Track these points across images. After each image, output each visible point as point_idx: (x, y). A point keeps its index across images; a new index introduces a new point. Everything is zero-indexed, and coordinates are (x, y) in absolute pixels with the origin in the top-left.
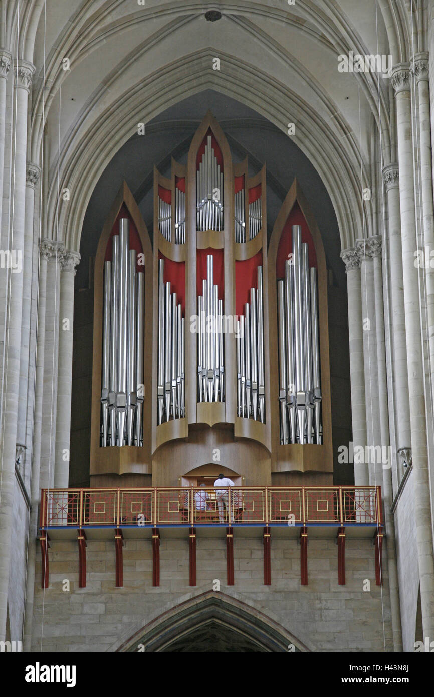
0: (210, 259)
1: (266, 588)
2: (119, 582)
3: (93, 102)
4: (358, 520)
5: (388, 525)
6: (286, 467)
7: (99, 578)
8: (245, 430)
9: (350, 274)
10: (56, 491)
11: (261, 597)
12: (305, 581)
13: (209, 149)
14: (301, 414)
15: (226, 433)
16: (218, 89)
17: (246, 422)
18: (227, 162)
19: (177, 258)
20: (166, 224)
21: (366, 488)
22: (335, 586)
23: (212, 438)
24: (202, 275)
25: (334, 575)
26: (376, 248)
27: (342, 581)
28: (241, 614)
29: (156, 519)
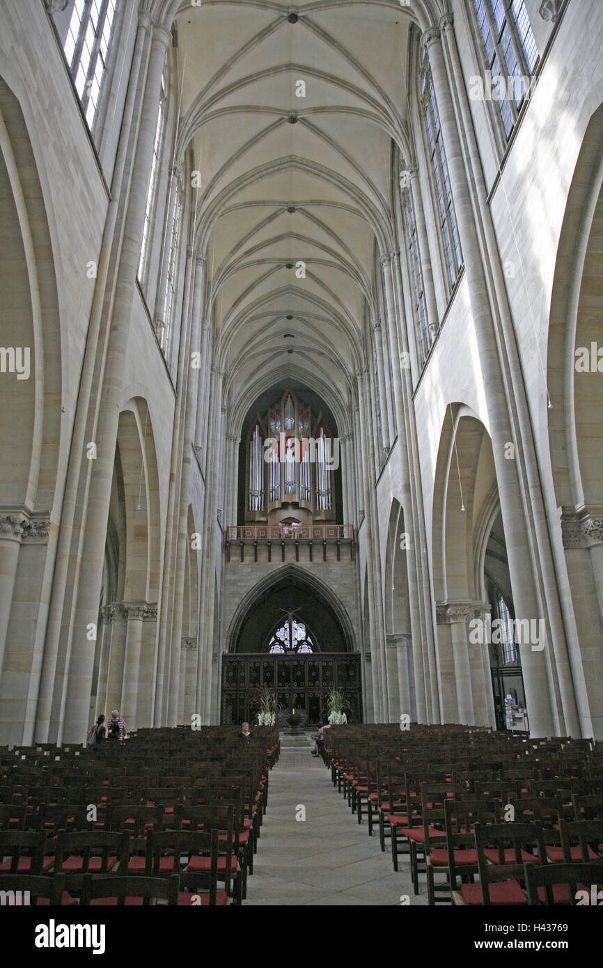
1: (311, 563)
2: (256, 560)
3: (246, 383)
4: (346, 537)
5: (356, 539)
6: (318, 518)
7: (248, 559)
8: (303, 505)
9: (342, 446)
10: (232, 527)
11: (308, 566)
12: (325, 559)
13: (289, 399)
14: (324, 499)
15: (296, 505)
16: (291, 377)
17: (303, 501)
18: (296, 404)
20: (273, 427)
21: (348, 526)
22: (336, 561)
23: (290, 508)
25: (336, 557)
27: (339, 560)
28: (302, 572)
29: (269, 537)
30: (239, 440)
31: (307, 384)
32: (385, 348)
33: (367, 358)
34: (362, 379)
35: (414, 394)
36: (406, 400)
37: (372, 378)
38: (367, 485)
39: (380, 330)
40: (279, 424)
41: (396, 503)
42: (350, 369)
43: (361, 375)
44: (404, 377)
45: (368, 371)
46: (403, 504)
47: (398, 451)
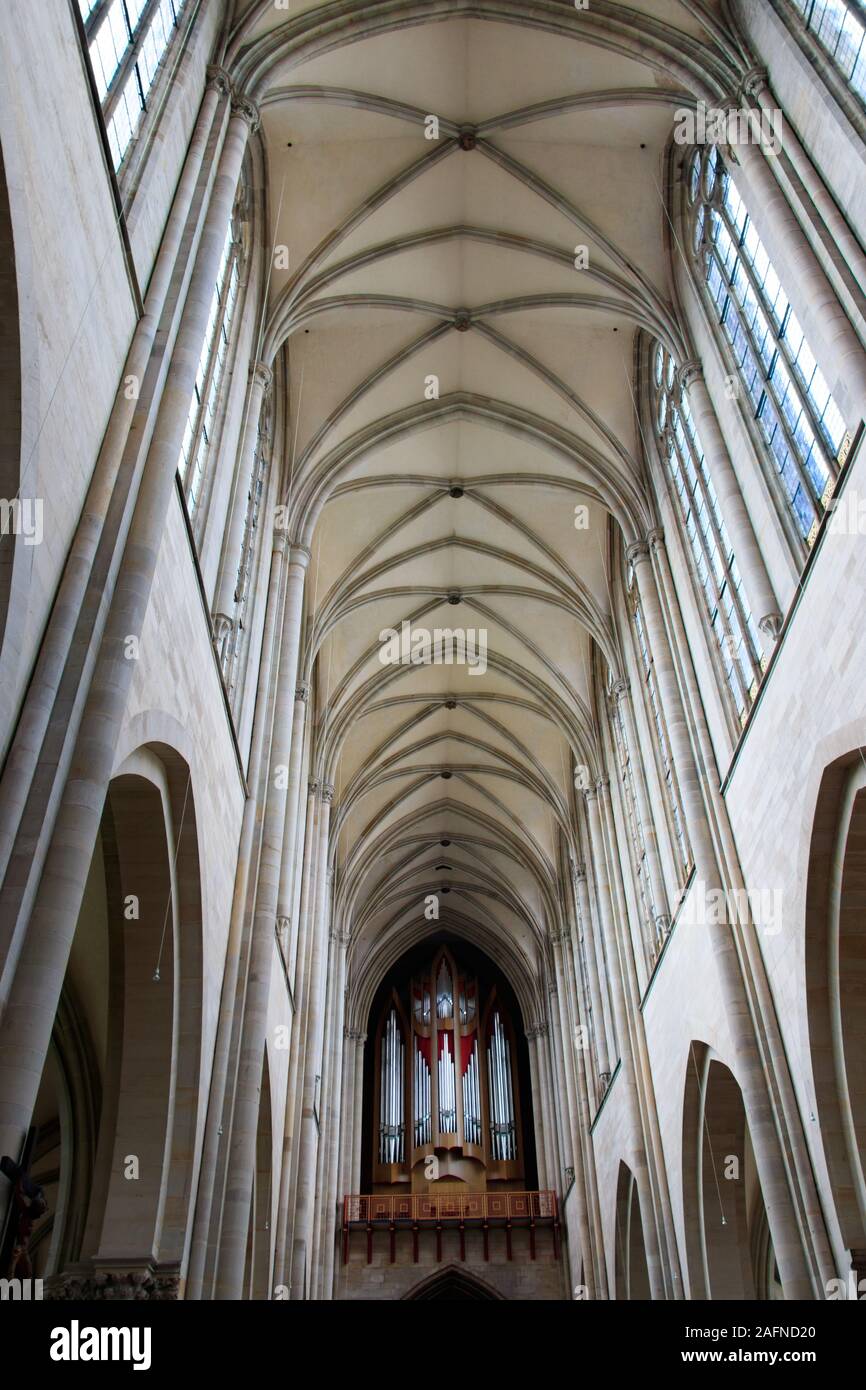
0: (446, 1038)
1: (486, 1264)
2: (393, 1260)
4: (542, 1214)
5: (560, 1217)
6: (495, 1176)
7: (379, 1257)
8: (469, 1151)
9: (531, 1045)
10: (353, 1196)
11: (482, 1269)
12: (510, 1257)
13: (443, 965)
14: (504, 1139)
15: (457, 1153)
16: (447, 929)
17: (470, 1145)
18: (454, 972)
19: (425, 1035)
20: (418, 1014)
21: (546, 1192)
22: (529, 1261)
23: (450, 1157)
24: (441, 1047)
25: (528, 1253)
26: (546, 1029)
27: (533, 1257)
28: (472, 1282)
29: (415, 1216)
30: (364, 1037)
31: (472, 939)
32: (593, 910)
33: (566, 914)
34: (560, 946)
35: (641, 1004)
36: (631, 1010)
37: (575, 948)
38: (577, 1128)
39: (586, 880)
40: (428, 1003)
41: (624, 1172)
42: (540, 922)
43: (559, 940)
44: (626, 973)
45: (569, 934)
46: (636, 1172)
47: (621, 1084)
